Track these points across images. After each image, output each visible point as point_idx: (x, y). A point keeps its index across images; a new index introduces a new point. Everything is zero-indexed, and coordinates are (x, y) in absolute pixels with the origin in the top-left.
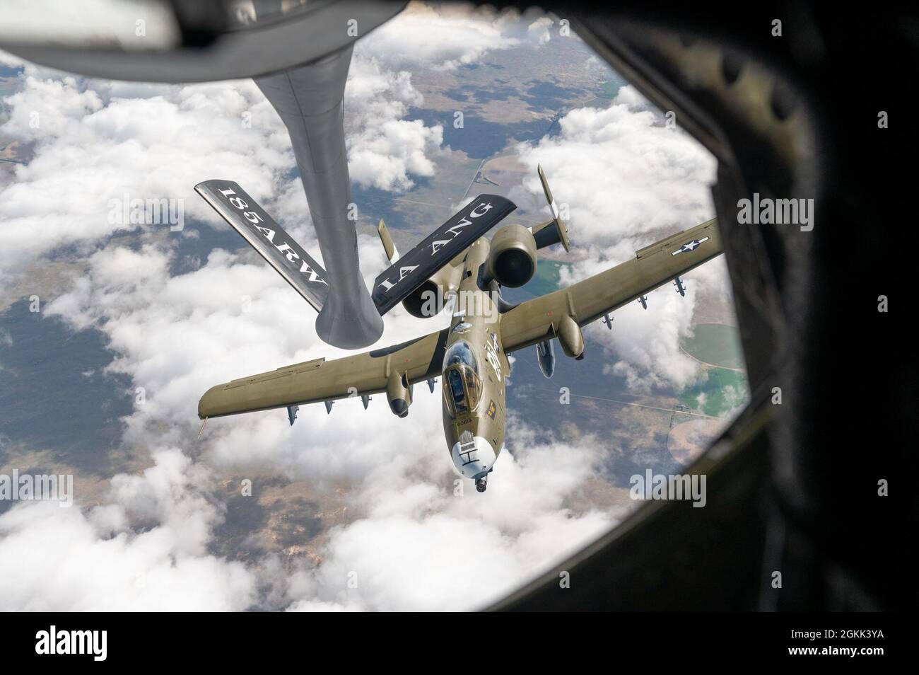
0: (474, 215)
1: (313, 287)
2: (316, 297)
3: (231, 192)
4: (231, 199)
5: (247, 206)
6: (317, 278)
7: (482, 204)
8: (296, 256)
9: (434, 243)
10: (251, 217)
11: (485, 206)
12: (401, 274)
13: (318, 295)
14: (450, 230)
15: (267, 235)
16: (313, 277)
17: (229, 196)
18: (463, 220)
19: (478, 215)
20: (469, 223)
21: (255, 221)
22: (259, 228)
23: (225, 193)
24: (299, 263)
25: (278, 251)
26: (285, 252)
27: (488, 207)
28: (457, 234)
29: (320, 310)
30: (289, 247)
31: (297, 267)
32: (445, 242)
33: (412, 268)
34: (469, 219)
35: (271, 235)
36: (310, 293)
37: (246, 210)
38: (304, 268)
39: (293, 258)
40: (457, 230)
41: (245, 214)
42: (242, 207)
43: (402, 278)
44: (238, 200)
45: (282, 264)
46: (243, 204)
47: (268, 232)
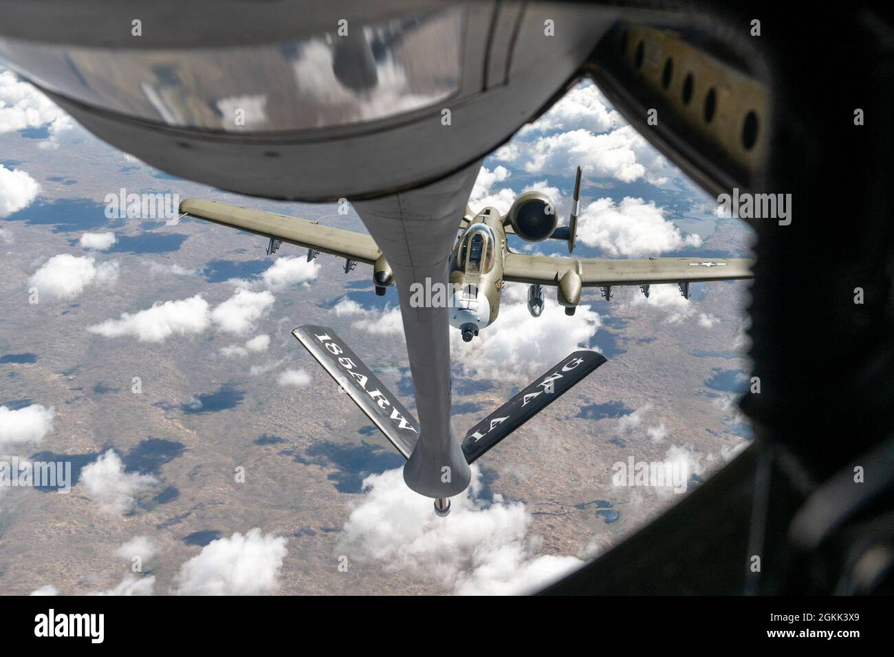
0: (565, 369)
1: (403, 434)
2: (405, 444)
3: (327, 337)
4: (327, 345)
5: (341, 352)
6: (407, 425)
7: (575, 359)
8: (387, 403)
9: (525, 396)
10: (345, 362)
11: (576, 361)
12: (491, 425)
13: (406, 442)
14: (542, 384)
15: (360, 380)
16: (403, 424)
17: (325, 341)
18: (555, 374)
19: (569, 369)
20: (560, 376)
21: (349, 366)
22: (352, 373)
23: (322, 338)
24: (389, 410)
25: (370, 397)
26: (377, 398)
27: (580, 361)
29: (408, 457)
30: (381, 394)
31: (387, 413)
32: (535, 395)
33: (502, 420)
34: (561, 373)
35: (363, 381)
36: (399, 440)
37: (340, 355)
38: (395, 414)
39: (384, 405)
41: (340, 359)
42: (336, 352)
43: (492, 428)
44: (333, 345)
45: (374, 409)
46: (338, 349)
47: (361, 377)
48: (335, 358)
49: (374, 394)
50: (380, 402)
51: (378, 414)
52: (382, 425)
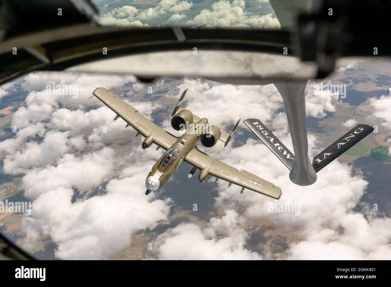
0: (356, 132)
1: (289, 160)
2: (290, 164)
3: (257, 123)
4: (257, 126)
5: (263, 129)
6: (290, 157)
7: (359, 128)
8: (282, 148)
9: (338, 144)
10: (265, 133)
11: (360, 129)
12: (324, 156)
13: (291, 164)
14: (345, 139)
15: (270, 140)
16: (288, 156)
17: (256, 125)
18: (351, 134)
19: (358, 133)
20: (354, 136)
21: (266, 134)
22: (267, 137)
23: (255, 123)
24: (283, 151)
25: (275, 146)
26: (278, 146)
27: (362, 129)
28: (348, 140)
29: (291, 170)
30: (279, 145)
31: (282, 152)
32: (343, 144)
33: (329, 154)
34: (354, 134)
35: (272, 140)
36: (287, 163)
37: (262, 130)
38: (285, 153)
39: (281, 149)
40: (348, 139)
41: (262, 131)
42: (261, 129)
43: (325, 158)
44: (260, 126)
45: (276, 151)
46: (262, 128)
47: (271, 138)
48: (260, 131)
49: (276, 145)
50: (279, 148)
51: (278, 153)
52: (280, 157)
